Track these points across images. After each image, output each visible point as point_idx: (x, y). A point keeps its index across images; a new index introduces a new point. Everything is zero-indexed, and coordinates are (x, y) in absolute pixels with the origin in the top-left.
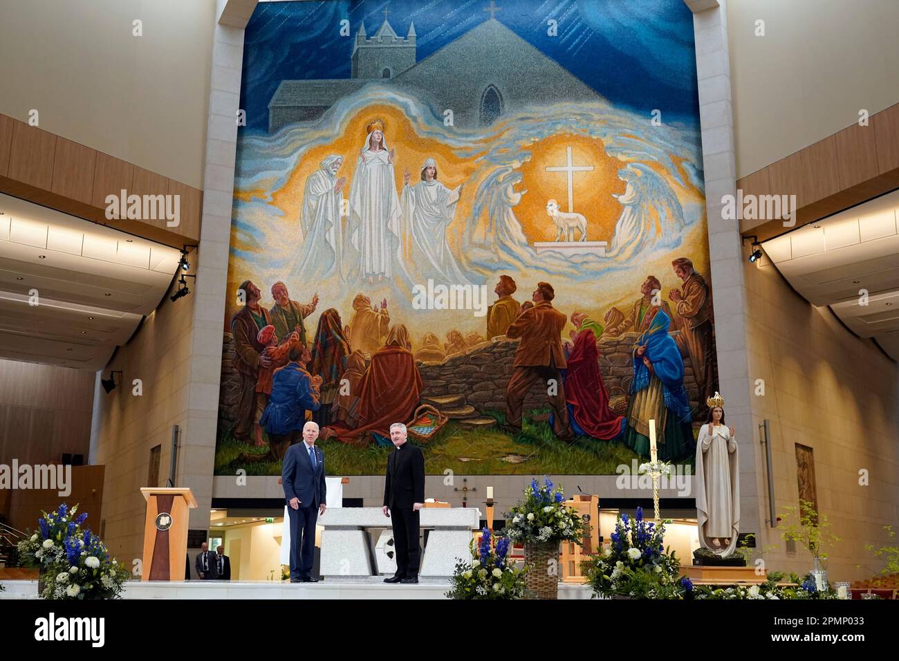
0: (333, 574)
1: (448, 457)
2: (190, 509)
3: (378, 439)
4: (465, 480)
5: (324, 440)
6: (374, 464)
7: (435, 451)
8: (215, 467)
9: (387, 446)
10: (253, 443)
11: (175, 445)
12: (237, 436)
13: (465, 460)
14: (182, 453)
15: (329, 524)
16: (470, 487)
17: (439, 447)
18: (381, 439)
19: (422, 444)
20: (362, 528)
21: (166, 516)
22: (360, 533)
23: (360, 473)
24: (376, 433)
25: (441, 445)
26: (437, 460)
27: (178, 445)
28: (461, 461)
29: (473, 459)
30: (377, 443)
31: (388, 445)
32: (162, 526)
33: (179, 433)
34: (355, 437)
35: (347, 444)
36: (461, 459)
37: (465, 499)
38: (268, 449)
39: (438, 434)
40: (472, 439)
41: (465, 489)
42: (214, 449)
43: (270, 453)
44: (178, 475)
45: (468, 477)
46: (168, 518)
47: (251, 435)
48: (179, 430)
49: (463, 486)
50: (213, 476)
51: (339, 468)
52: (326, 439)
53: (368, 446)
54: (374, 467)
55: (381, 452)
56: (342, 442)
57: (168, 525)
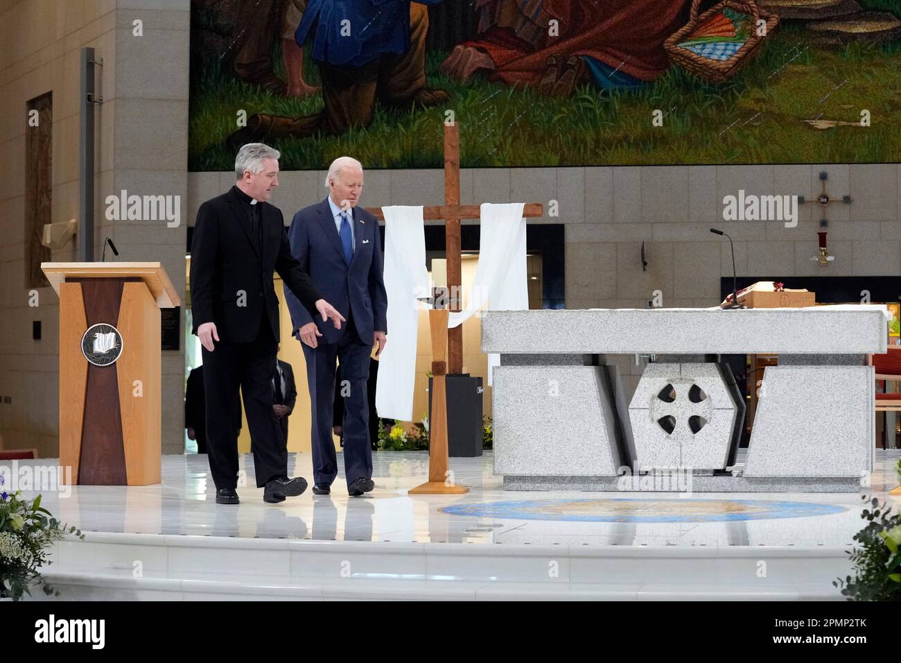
0: (526, 472)
1: (780, 118)
2: (163, 310)
3: (599, 75)
4: (823, 177)
5: (460, 78)
6: (590, 137)
7: (745, 102)
8: (190, 149)
9: (621, 90)
10: (282, 90)
11: (89, 98)
12: (241, 72)
13: (823, 125)
14: (107, 116)
15: (510, 350)
16: (836, 193)
17: (756, 93)
18: (606, 75)
19: (711, 85)
20: (594, 360)
21: (106, 330)
22: (589, 375)
23: (555, 159)
24: (594, 60)
25: (761, 87)
26: (750, 126)
27: (96, 98)
28: (811, 127)
29: (842, 123)
30: (596, 85)
31: (626, 88)
32: (99, 355)
33: (97, 68)
34: (540, 71)
35: (519, 89)
36: (813, 123)
37: (824, 223)
38: (320, 102)
39: (753, 60)
40: (840, 73)
41: (824, 200)
42: (187, 104)
43: (324, 113)
44: (100, 172)
45: (829, 169)
46: (112, 336)
47: (277, 70)
48: (97, 59)
49: (820, 192)
50: (185, 173)
51: (500, 147)
52: (466, 76)
53: (574, 93)
54: (591, 145)
55: (607, 107)
56: (506, 84)
57: (114, 353)
